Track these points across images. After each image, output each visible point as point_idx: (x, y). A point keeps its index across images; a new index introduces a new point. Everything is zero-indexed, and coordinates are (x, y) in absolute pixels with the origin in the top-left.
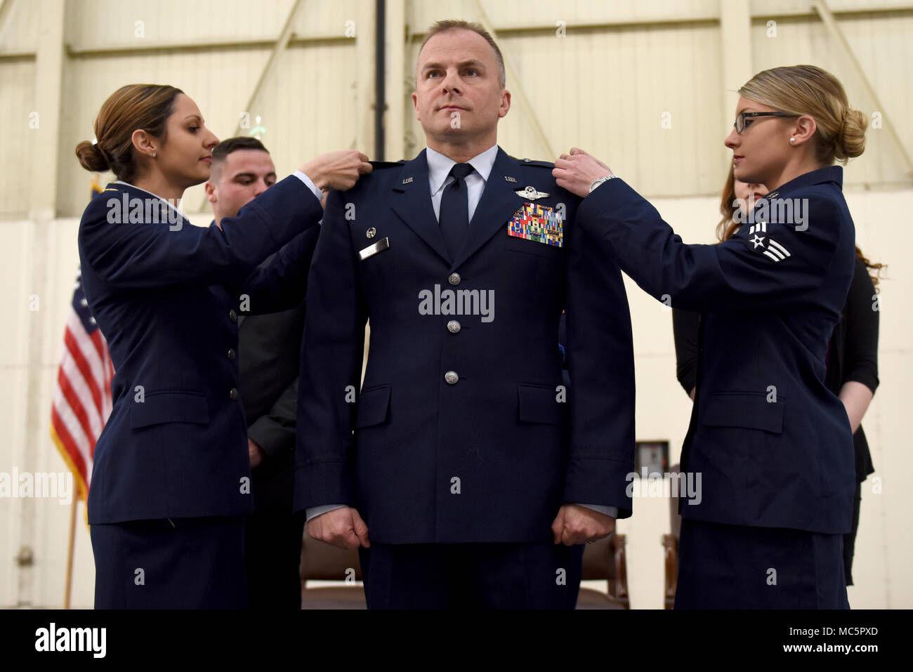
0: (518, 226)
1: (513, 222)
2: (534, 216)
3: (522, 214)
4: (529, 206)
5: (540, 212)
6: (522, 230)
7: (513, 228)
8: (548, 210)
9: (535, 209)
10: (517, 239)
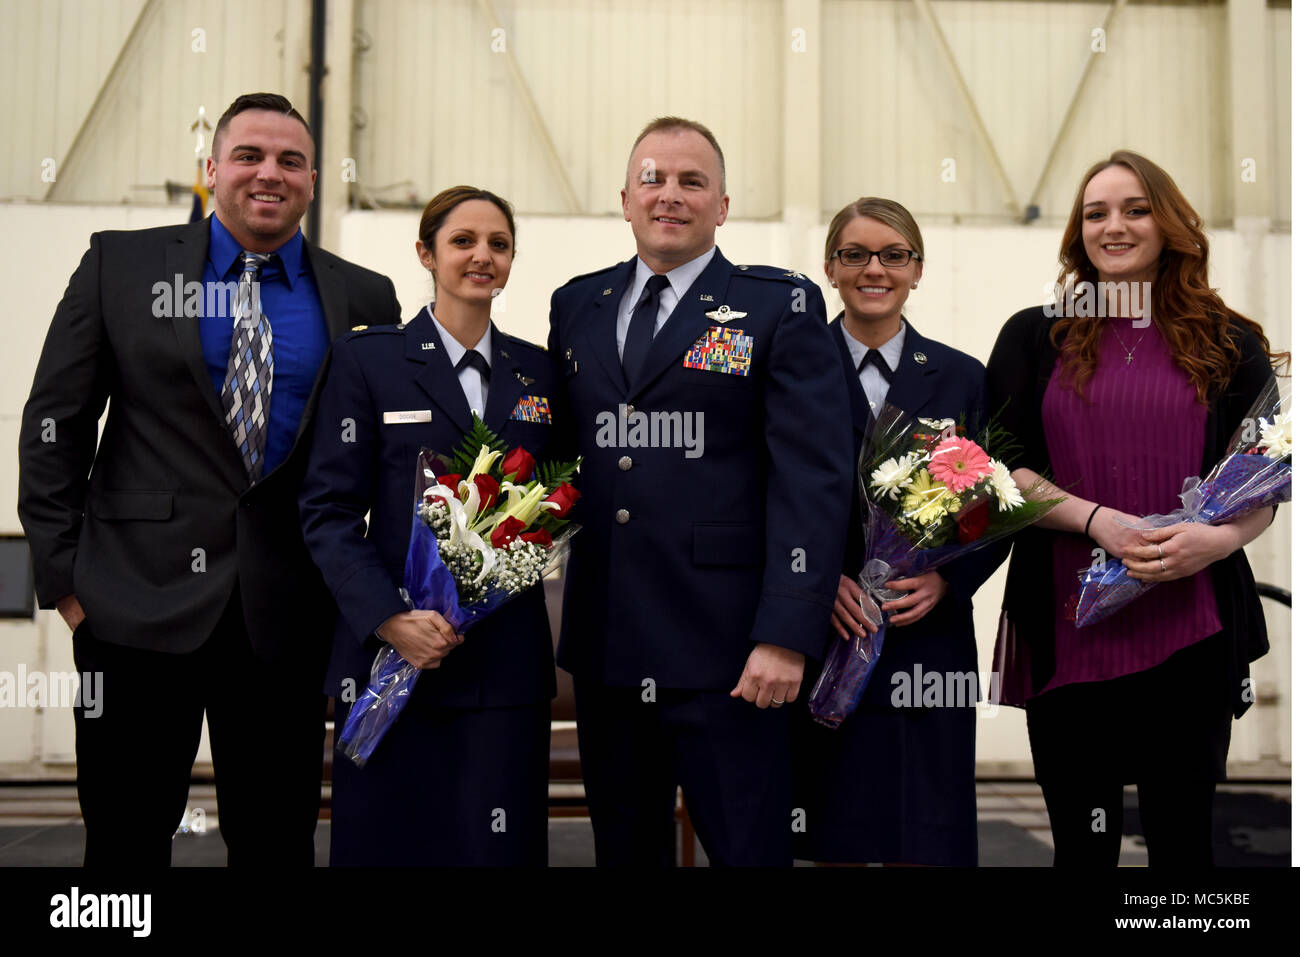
0: (697, 355)
1: (692, 350)
2: (718, 342)
3: (705, 340)
4: (715, 330)
5: (727, 336)
6: (701, 360)
7: (691, 358)
8: (737, 334)
9: (722, 334)
10: (694, 371)
